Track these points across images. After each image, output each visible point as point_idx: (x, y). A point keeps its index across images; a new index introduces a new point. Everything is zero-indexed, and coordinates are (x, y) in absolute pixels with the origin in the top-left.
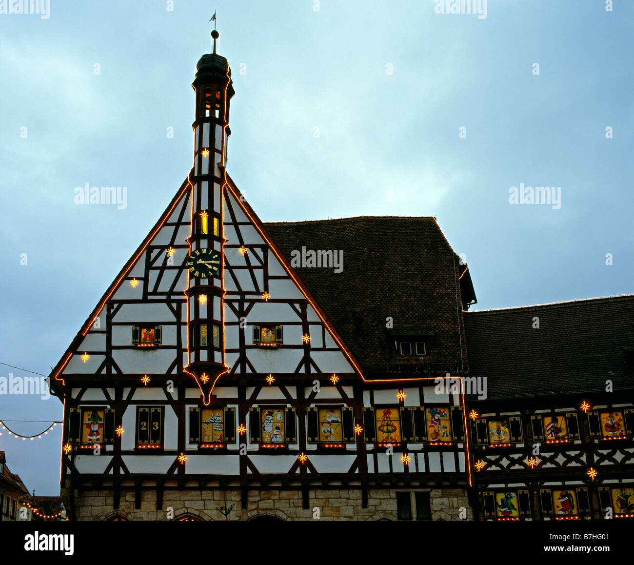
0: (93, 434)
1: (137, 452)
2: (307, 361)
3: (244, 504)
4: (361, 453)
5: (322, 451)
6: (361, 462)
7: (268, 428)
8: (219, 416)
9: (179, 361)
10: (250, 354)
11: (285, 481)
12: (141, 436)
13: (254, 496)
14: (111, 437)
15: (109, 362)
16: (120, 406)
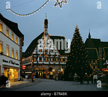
0: (35, 60)
1: (39, 61)
2: (55, 54)
3: (49, 66)
4: (59, 62)
5: (56, 62)
6: (59, 63)
7: (51, 60)
8: (47, 58)
9: (43, 53)
10: (50, 53)
11: (52, 65)
12: (40, 60)
13: (50, 66)
14: (37, 60)
15: (37, 53)
16: (38, 57)
